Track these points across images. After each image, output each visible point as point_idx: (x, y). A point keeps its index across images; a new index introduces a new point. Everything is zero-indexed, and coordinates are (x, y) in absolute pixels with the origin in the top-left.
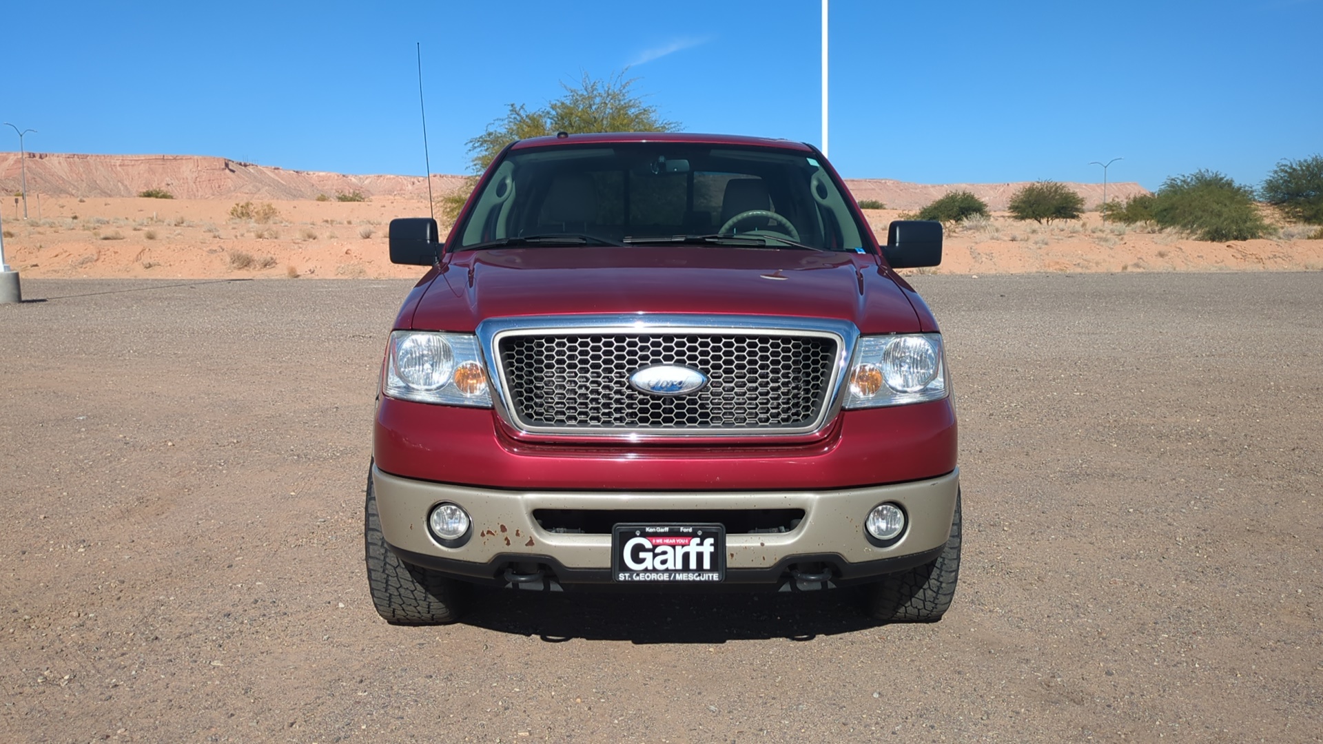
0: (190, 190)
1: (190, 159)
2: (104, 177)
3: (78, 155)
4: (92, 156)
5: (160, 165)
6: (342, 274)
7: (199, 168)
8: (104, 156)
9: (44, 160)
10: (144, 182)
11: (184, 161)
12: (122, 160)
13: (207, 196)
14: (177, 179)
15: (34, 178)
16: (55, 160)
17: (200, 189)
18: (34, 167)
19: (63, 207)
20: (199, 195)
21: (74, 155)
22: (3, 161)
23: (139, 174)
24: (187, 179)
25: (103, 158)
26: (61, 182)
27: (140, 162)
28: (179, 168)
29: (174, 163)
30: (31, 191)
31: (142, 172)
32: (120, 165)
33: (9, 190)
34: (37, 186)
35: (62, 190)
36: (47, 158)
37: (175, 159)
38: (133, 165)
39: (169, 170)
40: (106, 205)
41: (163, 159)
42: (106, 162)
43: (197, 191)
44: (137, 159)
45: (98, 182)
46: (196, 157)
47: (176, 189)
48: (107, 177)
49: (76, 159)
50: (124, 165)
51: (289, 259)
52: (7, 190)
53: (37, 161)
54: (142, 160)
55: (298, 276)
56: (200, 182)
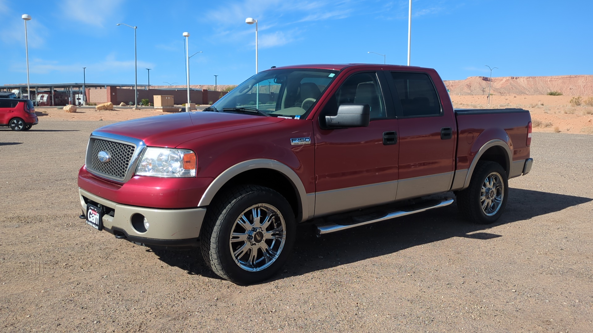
0: (581, 91)
1: (583, 76)
2: (542, 86)
3: (532, 77)
4: (538, 77)
5: (568, 80)
6: (583, 132)
7: (587, 81)
8: (543, 77)
9: (517, 80)
10: (559, 88)
11: (580, 78)
12: (551, 78)
13: (589, 94)
14: (575, 86)
15: (512, 88)
16: (522, 80)
17: (586, 91)
18: (513, 83)
19: (507, 99)
20: (585, 93)
21: (530, 77)
22: (501, 81)
23: (558, 84)
24: (580, 86)
25: (542, 78)
26: (523, 89)
27: (559, 79)
28: (577, 81)
29: (575, 79)
30: (510, 93)
31: (559, 83)
32: (550, 81)
33: (502, 93)
34: (513, 91)
35: (523, 92)
36: (519, 79)
37: (576, 77)
38: (555, 81)
39: (572, 82)
40: (525, 99)
41: (570, 77)
42: (543, 80)
43: (585, 91)
44: (558, 77)
45: (539, 89)
46: (586, 76)
47: (574, 91)
48: (543, 86)
49: (531, 79)
50: (551, 81)
51: (560, 124)
52: (501, 93)
53: (514, 80)
54: (560, 78)
55: (560, 132)
56: (586, 87)
